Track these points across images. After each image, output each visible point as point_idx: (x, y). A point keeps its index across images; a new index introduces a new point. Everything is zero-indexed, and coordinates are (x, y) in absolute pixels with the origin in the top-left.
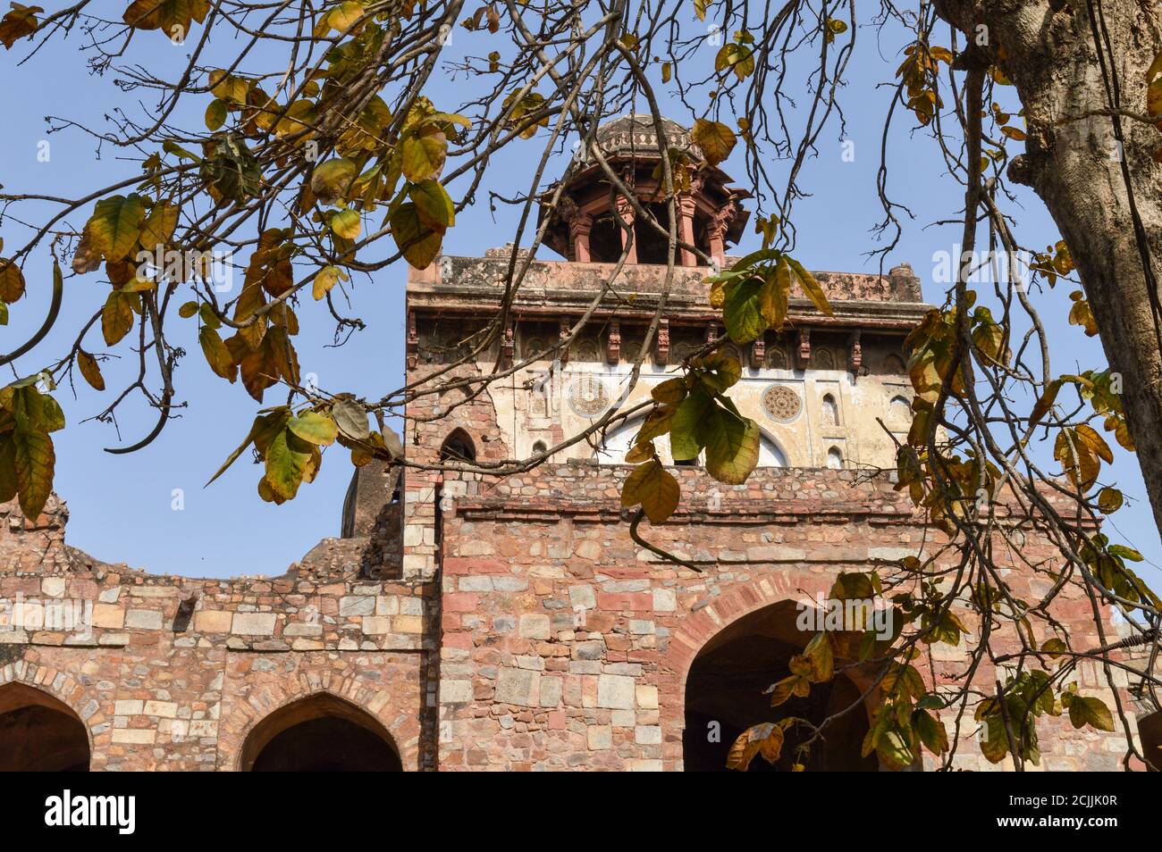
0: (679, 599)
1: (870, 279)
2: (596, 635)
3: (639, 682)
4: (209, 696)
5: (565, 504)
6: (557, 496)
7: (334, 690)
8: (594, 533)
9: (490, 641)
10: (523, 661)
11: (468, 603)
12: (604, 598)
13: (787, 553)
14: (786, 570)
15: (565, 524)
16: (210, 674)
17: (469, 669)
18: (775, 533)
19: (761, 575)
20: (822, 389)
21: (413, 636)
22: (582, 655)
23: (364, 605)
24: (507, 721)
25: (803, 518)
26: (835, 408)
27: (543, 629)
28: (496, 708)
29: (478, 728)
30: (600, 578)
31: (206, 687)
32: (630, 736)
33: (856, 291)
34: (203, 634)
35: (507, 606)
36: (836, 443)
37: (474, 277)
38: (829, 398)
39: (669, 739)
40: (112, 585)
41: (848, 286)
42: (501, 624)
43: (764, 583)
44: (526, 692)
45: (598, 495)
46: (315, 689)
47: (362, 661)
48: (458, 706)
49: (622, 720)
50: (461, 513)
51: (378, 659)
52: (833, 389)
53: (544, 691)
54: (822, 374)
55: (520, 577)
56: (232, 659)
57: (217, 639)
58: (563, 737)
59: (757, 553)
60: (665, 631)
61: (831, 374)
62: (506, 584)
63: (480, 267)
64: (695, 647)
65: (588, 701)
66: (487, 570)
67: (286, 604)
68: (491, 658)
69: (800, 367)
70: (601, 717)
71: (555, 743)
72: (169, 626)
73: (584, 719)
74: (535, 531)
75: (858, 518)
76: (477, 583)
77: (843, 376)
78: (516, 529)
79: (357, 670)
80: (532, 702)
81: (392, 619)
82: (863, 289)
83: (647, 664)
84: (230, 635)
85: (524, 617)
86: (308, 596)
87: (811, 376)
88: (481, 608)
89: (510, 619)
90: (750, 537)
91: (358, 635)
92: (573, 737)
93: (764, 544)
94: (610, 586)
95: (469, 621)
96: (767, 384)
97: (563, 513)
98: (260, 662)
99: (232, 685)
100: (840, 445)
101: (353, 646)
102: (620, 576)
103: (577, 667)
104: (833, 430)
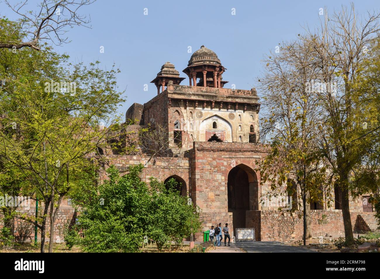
0: (227, 163)
1: (248, 91)
2: (216, 169)
3: (222, 176)
4: (159, 175)
5: (212, 149)
6: (211, 147)
7: (176, 174)
8: (216, 153)
9: (202, 169)
10: (207, 172)
11: (199, 164)
12: (217, 163)
13: (242, 156)
14: (242, 159)
15: (212, 152)
16: (159, 172)
17: (200, 174)
18: (241, 153)
19: (239, 160)
20: (239, 114)
21: (187, 166)
22: (214, 172)
23: (180, 161)
24: (205, 181)
25: (245, 151)
26: (240, 117)
27: (209, 168)
28: (203, 179)
29: (201, 182)
30: (217, 160)
31: (158, 174)
32: (221, 183)
33: (246, 94)
34: (157, 166)
35: (204, 164)
36: (240, 124)
37: (179, 89)
38: (240, 115)
39: (225, 184)
40: (143, 158)
41: (244, 93)
42: (203, 167)
43: (239, 161)
44: (207, 177)
45: (216, 147)
46: (174, 174)
47: (180, 170)
48: (198, 179)
49: (220, 181)
50: (198, 150)
51: (182, 170)
52: (241, 114)
53: (209, 177)
54: (239, 111)
55: (206, 160)
56: (162, 169)
57: (159, 166)
58: (212, 183)
59: (238, 156)
60: (225, 168)
61: (240, 111)
62: (204, 161)
63: (180, 87)
64: (229, 170)
65: (215, 178)
66: (202, 159)
67: (169, 161)
68: (202, 172)
69: (235, 110)
70: (217, 181)
71: (211, 184)
72: (152, 164)
73: (215, 181)
74: (208, 153)
75: (252, 151)
76: (200, 161)
77: (242, 111)
78: (205, 152)
79: (180, 171)
80: (208, 178)
81: (184, 163)
82: (247, 93)
83: (223, 173)
84: (161, 166)
85: (207, 166)
86: (172, 160)
87: (237, 111)
88: (201, 165)
89: (205, 166)
90: (237, 154)
91: (179, 166)
92: (213, 183)
93: (239, 155)
94: (218, 161)
95: (199, 166)
96: (229, 112)
97: (212, 150)
98: (166, 170)
99: (162, 173)
100: (241, 125)
101: (179, 168)
102: (219, 160)
103: (214, 173)
104: (240, 122)
